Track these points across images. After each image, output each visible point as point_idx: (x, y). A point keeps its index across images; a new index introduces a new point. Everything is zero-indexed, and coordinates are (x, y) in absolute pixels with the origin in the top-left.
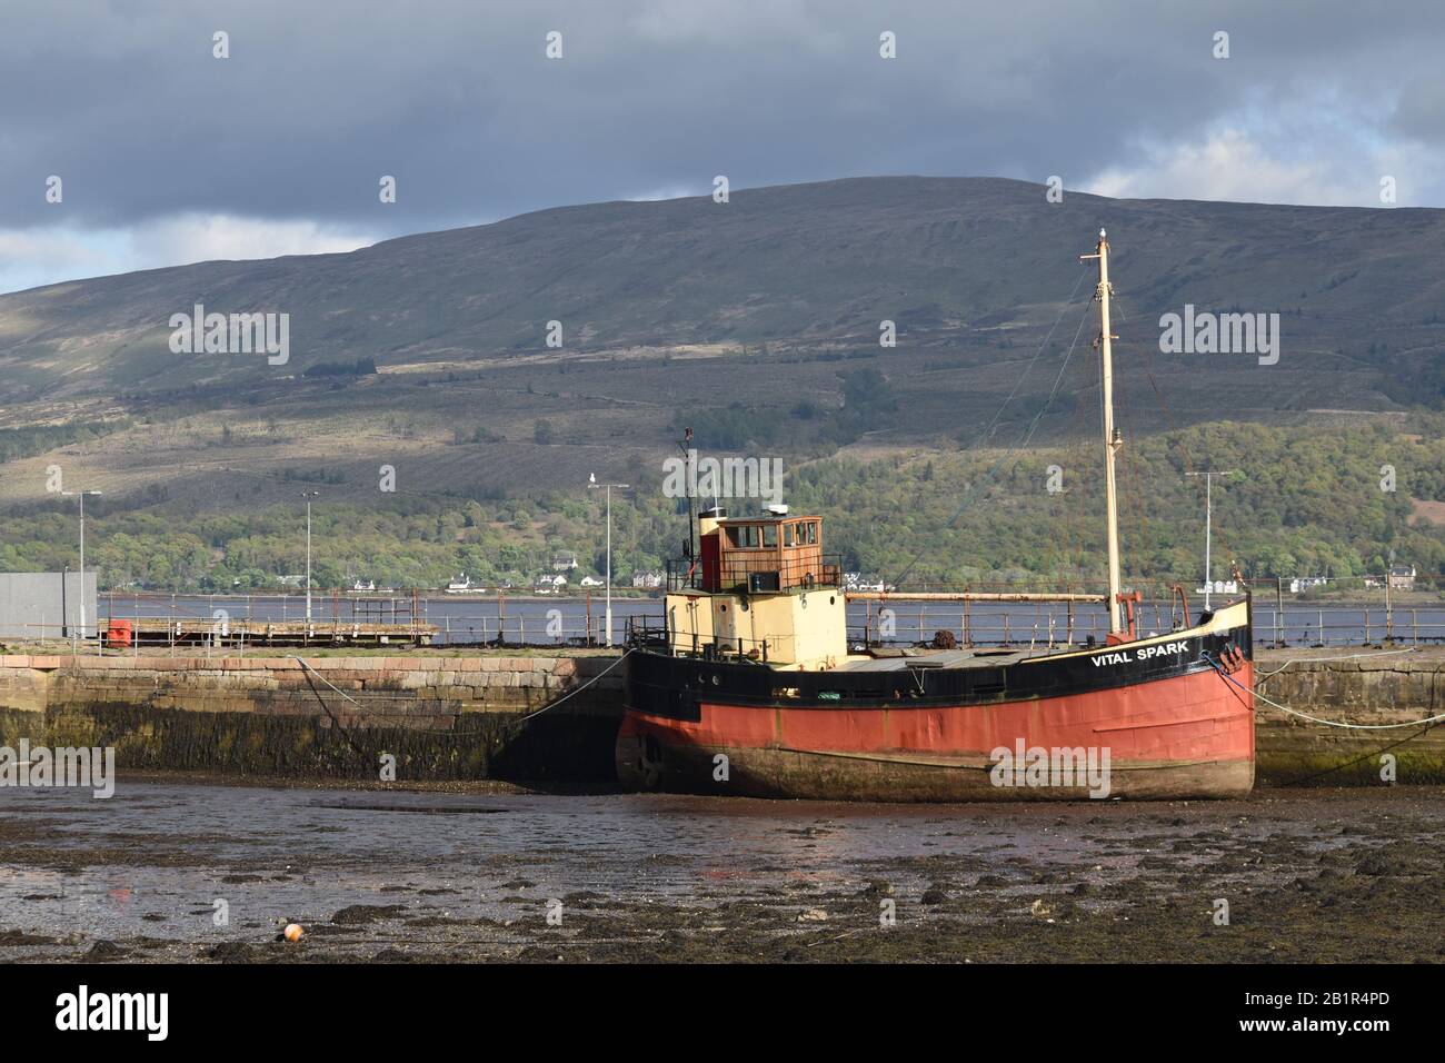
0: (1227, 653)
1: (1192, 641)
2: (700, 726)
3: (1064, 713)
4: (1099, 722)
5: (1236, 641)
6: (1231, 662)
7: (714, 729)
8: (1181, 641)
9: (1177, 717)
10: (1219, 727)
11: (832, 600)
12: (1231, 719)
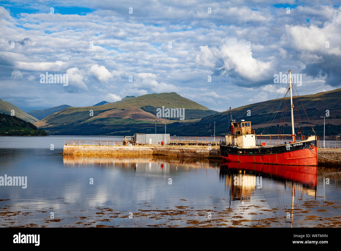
0: (311, 145)
1: (304, 143)
2: (228, 158)
3: (281, 156)
4: (287, 158)
5: (313, 143)
6: (312, 147)
7: (230, 158)
8: (302, 143)
9: (301, 157)
10: (310, 159)
11: (252, 136)
12: (312, 157)
